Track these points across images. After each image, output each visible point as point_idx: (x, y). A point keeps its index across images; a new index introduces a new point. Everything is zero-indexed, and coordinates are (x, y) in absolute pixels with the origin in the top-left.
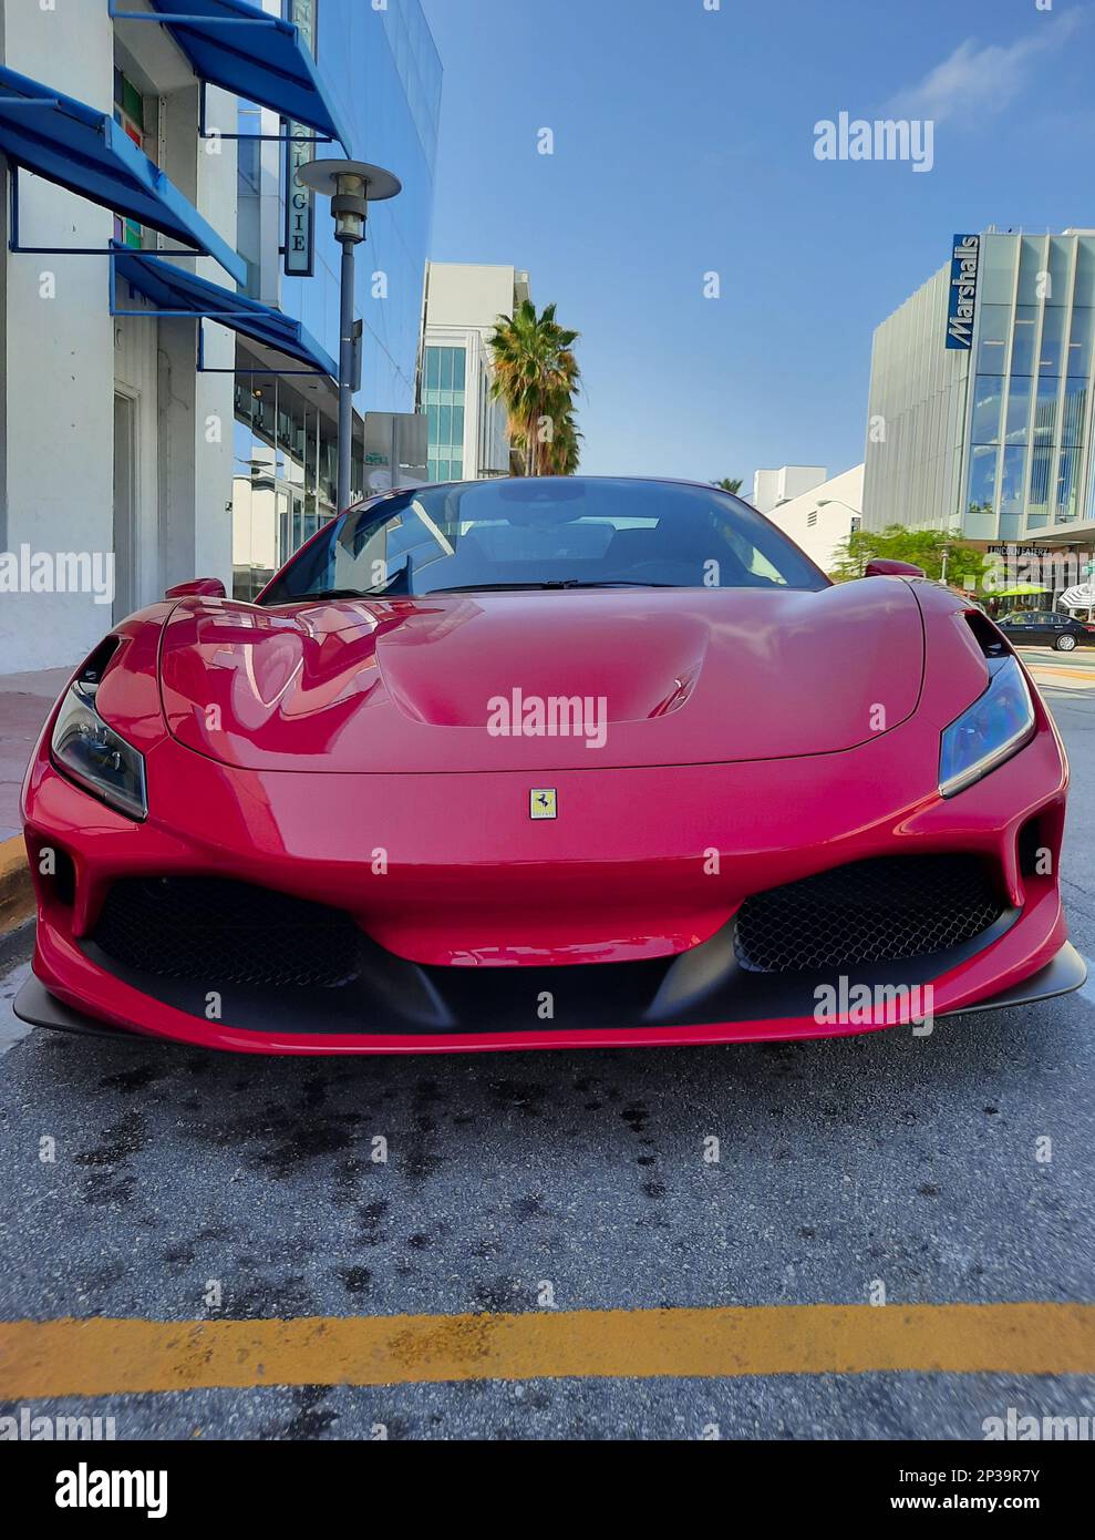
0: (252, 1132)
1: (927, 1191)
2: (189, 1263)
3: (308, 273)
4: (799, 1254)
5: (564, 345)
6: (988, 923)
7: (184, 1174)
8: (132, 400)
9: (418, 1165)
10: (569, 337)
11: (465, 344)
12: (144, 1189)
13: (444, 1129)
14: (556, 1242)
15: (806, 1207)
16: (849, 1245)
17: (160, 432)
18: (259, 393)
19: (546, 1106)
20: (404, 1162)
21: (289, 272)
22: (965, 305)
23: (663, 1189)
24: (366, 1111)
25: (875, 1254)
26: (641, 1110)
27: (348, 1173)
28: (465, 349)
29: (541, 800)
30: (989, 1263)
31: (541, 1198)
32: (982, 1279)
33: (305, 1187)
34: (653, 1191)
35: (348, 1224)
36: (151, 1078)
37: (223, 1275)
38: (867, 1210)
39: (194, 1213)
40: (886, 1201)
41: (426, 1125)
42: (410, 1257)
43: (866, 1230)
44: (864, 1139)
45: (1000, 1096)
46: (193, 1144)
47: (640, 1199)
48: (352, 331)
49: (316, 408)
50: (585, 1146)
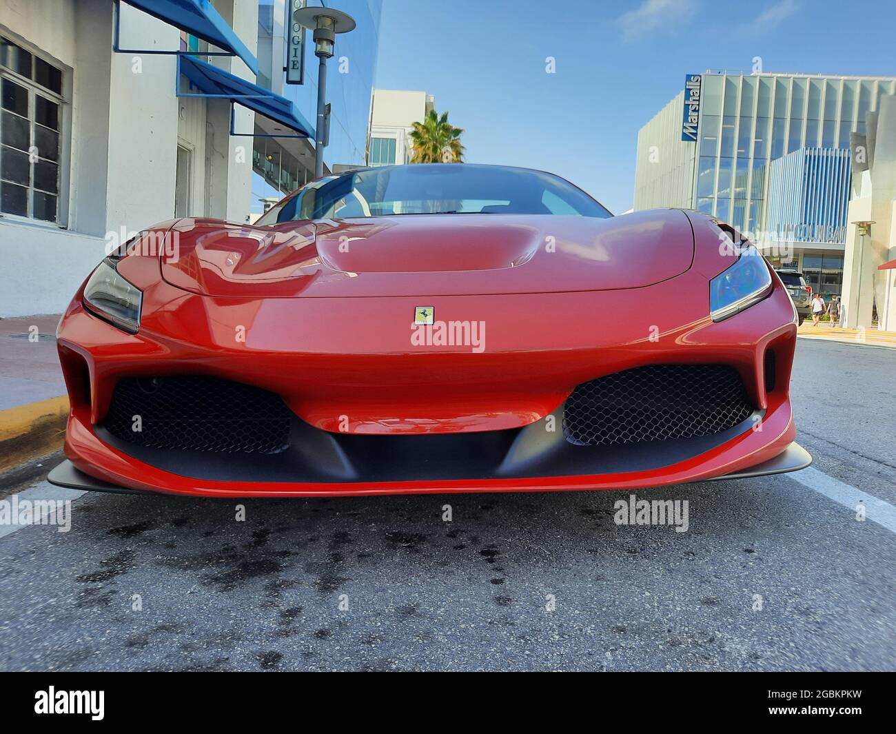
0: (210, 562)
1: (709, 602)
2: (142, 648)
3: (300, 82)
4: (614, 644)
5: (455, 136)
6: (743, 418)
7: (154, 589)
8: (190, 151)
9: (329, 584)
10: (457, 132)
11: (396, 136)
12: (122, 598)
13: (350, 560)
14: (427, 634)
15: (618, 613)
16: (653, 638)
17: (206, 172)
18: (270, 157)
19: (425, 546)
20: (318, 581)
21: (289, 82)
22: (693, 115)
23: (509, 600)
24: (295, 549)
25: (674, 644)
26: (494, 549)
27: (275, 588)
28: (395, 140)
29: (423, 313)
30: (763, 651)
31: (418, 605)
32: (759, 663)
33: (241, 597)
34: (502, 601)
35: (271, 622)
36: (145, 529)
37: (167, 656)
38: (665, 614)
39: (155, 614)
40: (679, 609)
41: (337, 558)
42: (313, 645)
43: (666, 628)
44: (658, 569)
45: (754, 542)
46: (165, 569)
47: (492, 606)
48: (324, 111)
49: (305, 167)
50: (452, 572)
